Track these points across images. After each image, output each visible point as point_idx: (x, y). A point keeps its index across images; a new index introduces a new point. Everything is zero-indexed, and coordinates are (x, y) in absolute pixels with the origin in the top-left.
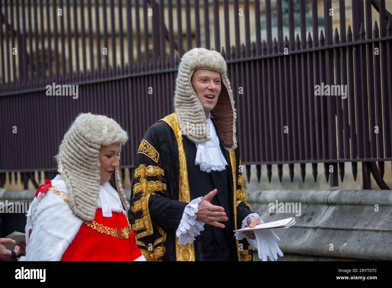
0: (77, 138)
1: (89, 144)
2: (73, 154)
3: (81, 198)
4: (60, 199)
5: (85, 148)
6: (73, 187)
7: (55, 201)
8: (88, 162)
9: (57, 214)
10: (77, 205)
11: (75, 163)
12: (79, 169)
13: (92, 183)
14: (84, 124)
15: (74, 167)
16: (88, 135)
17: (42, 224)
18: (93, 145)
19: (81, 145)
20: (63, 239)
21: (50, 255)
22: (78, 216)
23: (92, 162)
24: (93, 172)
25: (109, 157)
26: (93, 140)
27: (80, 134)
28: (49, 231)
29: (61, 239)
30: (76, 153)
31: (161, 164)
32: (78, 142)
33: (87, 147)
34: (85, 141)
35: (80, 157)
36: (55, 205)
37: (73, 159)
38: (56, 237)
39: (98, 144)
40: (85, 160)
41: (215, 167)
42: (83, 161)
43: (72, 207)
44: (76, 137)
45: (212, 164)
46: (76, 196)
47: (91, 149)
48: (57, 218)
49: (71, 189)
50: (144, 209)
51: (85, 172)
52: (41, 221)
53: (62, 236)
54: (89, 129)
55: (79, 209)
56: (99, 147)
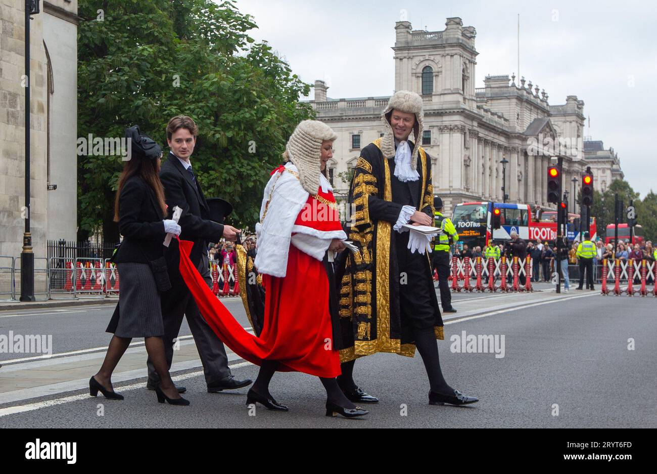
0: (304, 136)
1: (314, 139)
2: (301, 148)
3: (308, 178)
4: (293, 177)
5: (311, 143)
6: (303, 170)
7: (290, 178)
8: (313, 153)
9: (293, 186)
10: (306, 183)
11: (303, 154)
12: (305, 158)
13: (315, 168)
14: (308, 126)
15: (301, 157)
16: (313, 133)
17: (280, 193)
18: (317, 140)
19: (307, 141)
20: (298, 204)
21: (289, 214)
22: (306, 190)
23: (316, 152)
24: (315, 161)
25: (327, 149)
26: (317, 137)
27: (306, 133)
28: (287, 198)
29: (296, 204)
30: (303, 147)
31: (373, 173)
32: (305, 139)
33: (313, 142)
34: (311, 138)
35: (306, 150)
36: (290, 180)
37: (301, 151)
38: (292, 202)
39: (320, 139)
40: (310, 152)
41: (410, 178)
42: (308, 153)
43: (303, 184)
44: (302, 135)
45: (407, 176)
46: (305, 177)
47: (316, 143)
48: (292, 190)
49: (301, 171)
50: (365, 203)
51: (310, 160)
52: (280, 191)
53: (297, 202)
54: (312, 129)
55: (308, 186)
56: (322, 141)
